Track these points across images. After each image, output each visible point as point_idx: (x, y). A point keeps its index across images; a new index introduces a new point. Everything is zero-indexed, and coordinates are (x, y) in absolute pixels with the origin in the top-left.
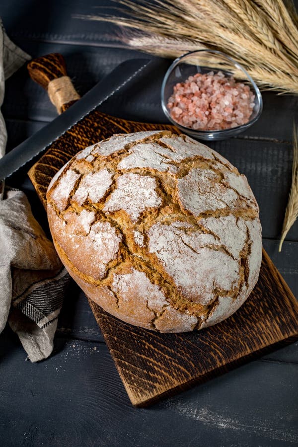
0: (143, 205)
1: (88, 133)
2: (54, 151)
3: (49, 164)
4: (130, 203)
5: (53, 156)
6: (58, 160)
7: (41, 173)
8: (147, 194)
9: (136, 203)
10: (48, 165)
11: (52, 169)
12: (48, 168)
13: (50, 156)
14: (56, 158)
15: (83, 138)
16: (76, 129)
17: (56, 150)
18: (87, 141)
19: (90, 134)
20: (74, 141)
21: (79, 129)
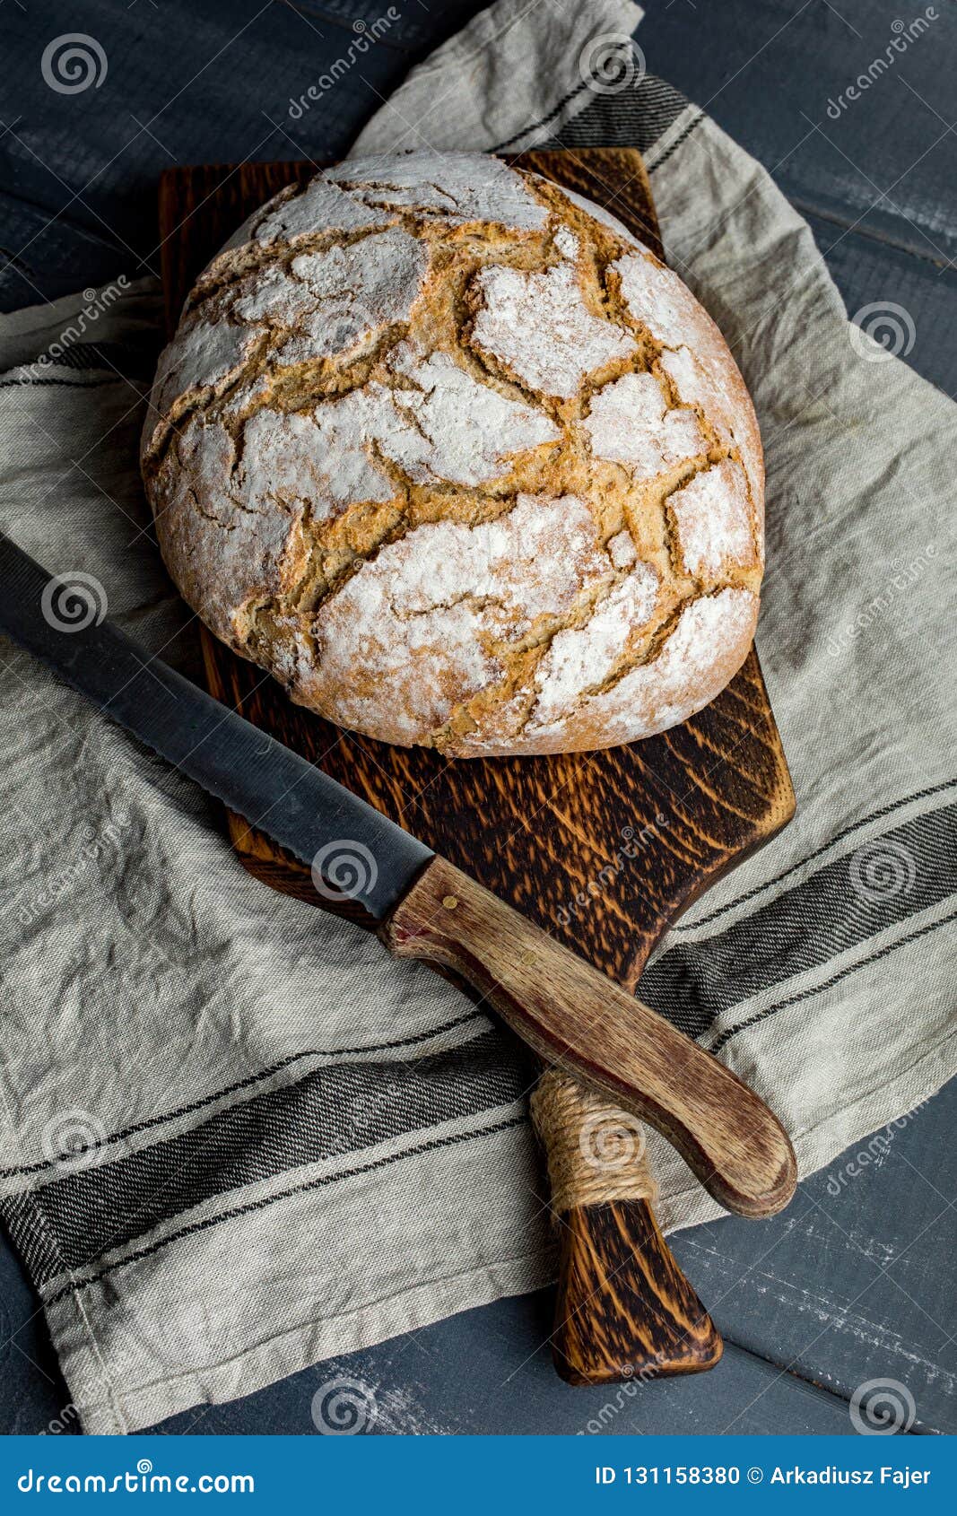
0: (531, 292)
1: (559, 896)
2: (694, 856)
3: (721, 808)
4: (562, 318)
5: (702, 836)
6: (688, 816)
7: (753, 784)
8: (509, 314)
9: (548, 307)
10: (727, 806)
11: (713, 787)
12: (725, 797)
13: (712, 843)
14: (692, 825)
15: (582, 879)
16: (597, 925)
17: (688, 860)
18: (573, 865)
19: (555, 890)
20: (619, 878)
21: (586, 923)
